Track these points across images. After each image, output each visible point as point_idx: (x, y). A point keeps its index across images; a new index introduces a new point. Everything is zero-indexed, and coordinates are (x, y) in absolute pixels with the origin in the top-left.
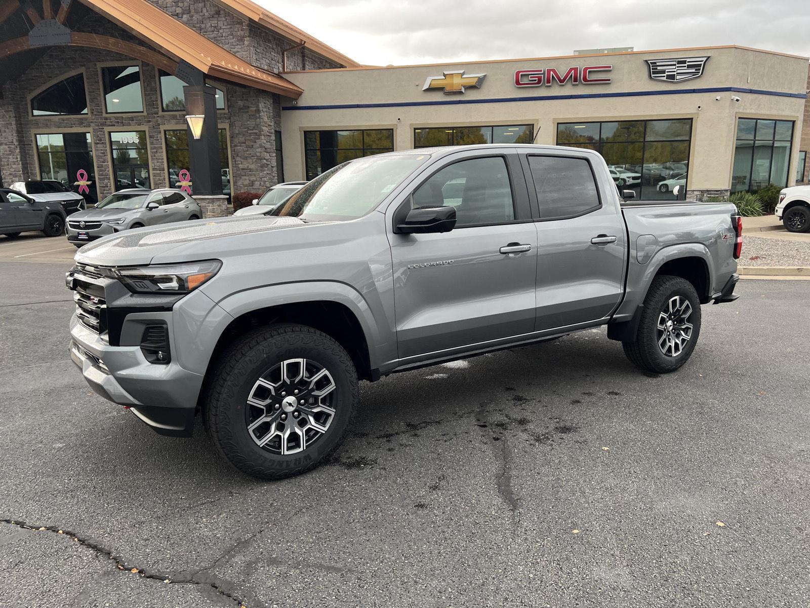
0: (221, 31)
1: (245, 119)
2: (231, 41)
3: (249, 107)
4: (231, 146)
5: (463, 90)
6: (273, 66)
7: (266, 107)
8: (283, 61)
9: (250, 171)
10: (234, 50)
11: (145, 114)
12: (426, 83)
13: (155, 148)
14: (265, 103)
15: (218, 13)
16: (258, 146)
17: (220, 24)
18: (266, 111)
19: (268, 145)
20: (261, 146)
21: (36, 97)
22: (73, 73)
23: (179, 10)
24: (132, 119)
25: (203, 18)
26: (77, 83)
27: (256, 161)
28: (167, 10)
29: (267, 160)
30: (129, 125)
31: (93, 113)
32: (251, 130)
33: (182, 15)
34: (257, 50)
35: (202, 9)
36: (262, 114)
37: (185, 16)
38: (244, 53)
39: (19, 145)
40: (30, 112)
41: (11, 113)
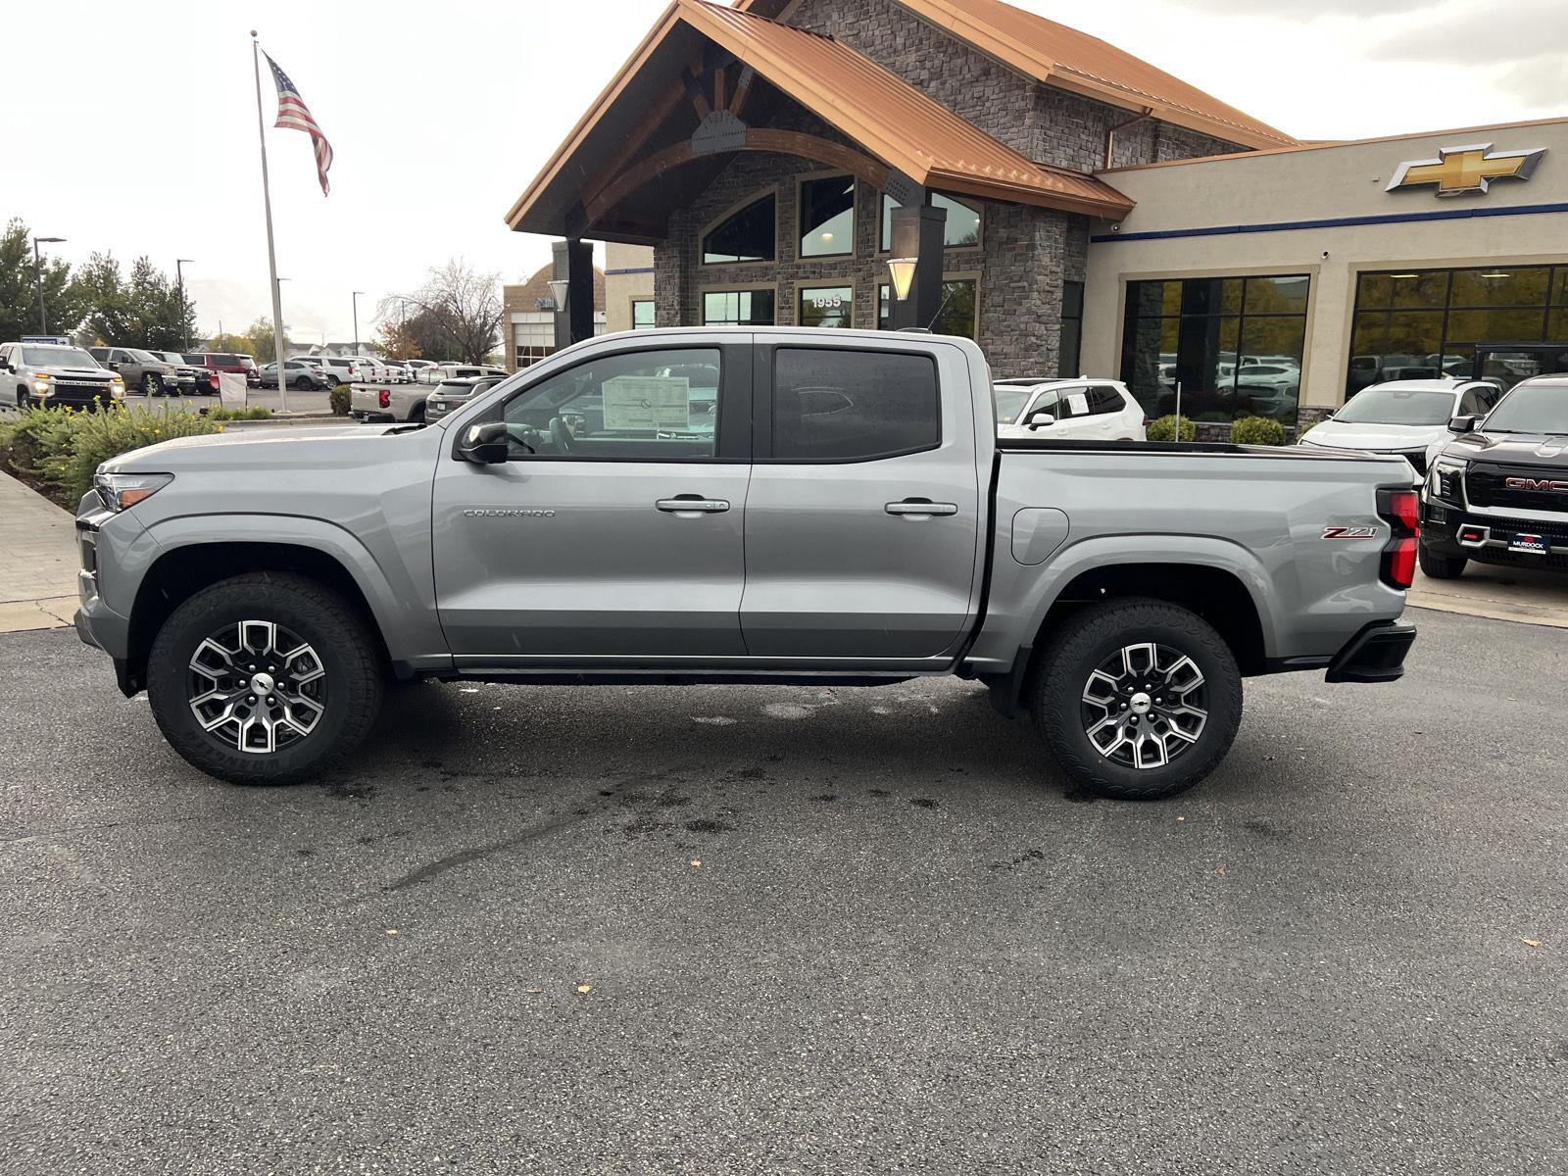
0: (988, 104)
1: (1006, 262)
2: (1002, 121)
3: (1016, 240)
4: (981, 311)
5: (1484, 187)
6: (1082, 160)
7: (1049, 238)
8: (1106, 150)
9: (1005, 358)
10: (1006, 137)
11: (854, 257)
12: (1396, 174)
13: (863, 315)
14: (1048, 231)
15: (986, 73)
16: (1024, 311)
17: (988, 92)
18: (1050, 247)
19: (1045, 310)
20: (1029, 312)
21: (709, 235)
22: (764, 193)
23: (925, 75)
24: (834, 266)
25: (961, 84)
26: (765, 210)
27: (1017, 339)
28: (906, 77)
29: (1038, 337)
30: (830, 276)
31: (782, 257)
32: (1016, 282)
33: (929, 83)
34: (1049, 132)
35: (961, 68)
36: (1039, 251)
37: (933, 84)
38: (1023, 141)
39: (681, 309)
40: (700, 259)
41: (675, 259)
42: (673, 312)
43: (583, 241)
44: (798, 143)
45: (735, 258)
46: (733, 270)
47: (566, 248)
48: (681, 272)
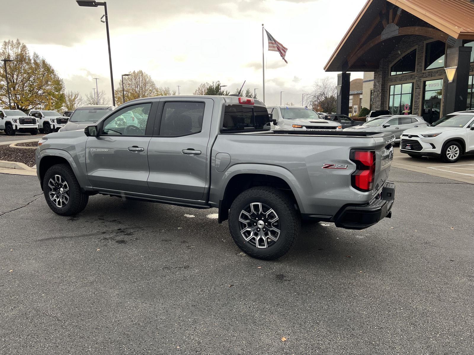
21: (393, 66)
22: (412, 49)
24: (437, 72)
30: (435, 76)
31: (418, 71)
39: (382, 92)
40: (389, 74)
41: (381, 75)
42: (379, 93)
43: (347, 72)
44: (416, 30)
45: (401, 73)
46: (400, 77)
47: (341, 75)
48: (382, 79)
